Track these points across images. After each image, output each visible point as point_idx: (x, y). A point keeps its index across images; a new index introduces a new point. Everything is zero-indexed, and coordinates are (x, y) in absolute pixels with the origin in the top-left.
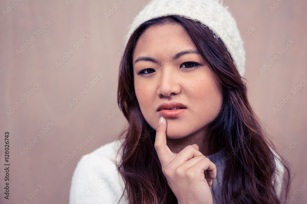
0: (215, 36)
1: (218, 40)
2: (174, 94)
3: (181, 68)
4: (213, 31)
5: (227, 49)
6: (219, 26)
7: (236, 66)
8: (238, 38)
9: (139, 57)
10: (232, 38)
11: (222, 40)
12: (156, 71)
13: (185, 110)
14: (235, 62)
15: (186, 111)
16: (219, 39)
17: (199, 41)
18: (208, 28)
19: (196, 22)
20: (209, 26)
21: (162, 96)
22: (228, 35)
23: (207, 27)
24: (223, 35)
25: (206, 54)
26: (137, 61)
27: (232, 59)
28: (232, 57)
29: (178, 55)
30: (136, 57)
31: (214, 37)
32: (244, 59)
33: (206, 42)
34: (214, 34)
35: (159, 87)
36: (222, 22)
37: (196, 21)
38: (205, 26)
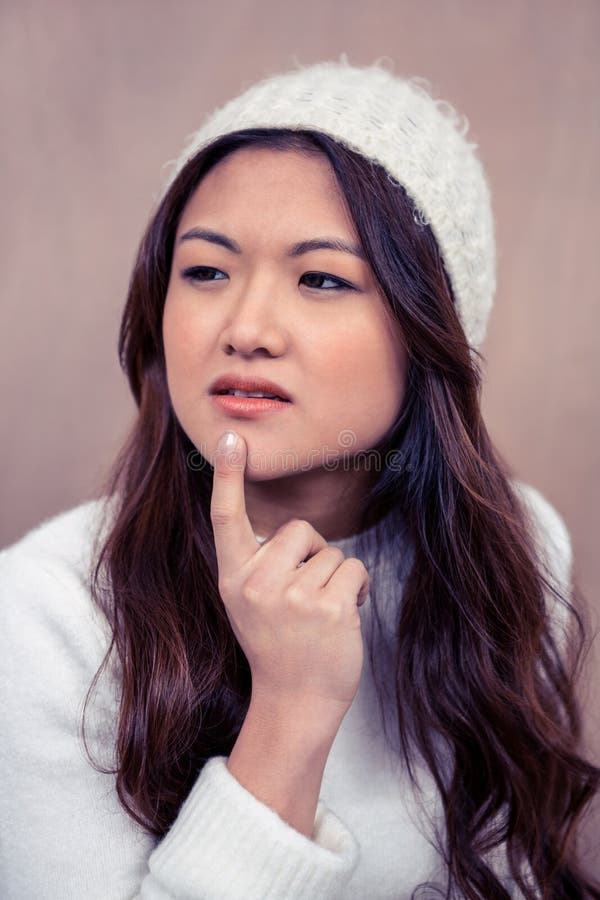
0: (418, 219)
1: (422, 230)
2: (264, 353)
3: (302, 285)
4: (416, 201)
5: (443, 262)
6: (436, 192)
7: (460, 316)
8: (483, 240)
9: (196, 228)
10: (466, 236)
11: (434, 233)
12: (231, 278)
13: (285, 404)
14: (459, 307)
15: (287, 411)
16: (428, 228)
17: (370, 221)
18: (403, 191)
19: (375, 166)
20: (409, 188)
21: (230, 350)
22: (456, 226)
23: (402, 188)
24: (442, 221)
25: (380, 261)
26: (187, 237)
27: (451, 292)
28: (453, 288)
29: (303, 248)
30: (185, 228)
31: (416, 219)
32: (488, 303)
33: (387, 228)
34: (416, 212)
35: (228, 324)
36: (448, 186)
37: (376, 163)
38: (397, 183)
